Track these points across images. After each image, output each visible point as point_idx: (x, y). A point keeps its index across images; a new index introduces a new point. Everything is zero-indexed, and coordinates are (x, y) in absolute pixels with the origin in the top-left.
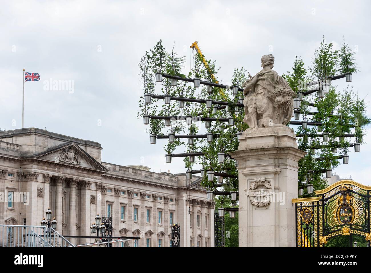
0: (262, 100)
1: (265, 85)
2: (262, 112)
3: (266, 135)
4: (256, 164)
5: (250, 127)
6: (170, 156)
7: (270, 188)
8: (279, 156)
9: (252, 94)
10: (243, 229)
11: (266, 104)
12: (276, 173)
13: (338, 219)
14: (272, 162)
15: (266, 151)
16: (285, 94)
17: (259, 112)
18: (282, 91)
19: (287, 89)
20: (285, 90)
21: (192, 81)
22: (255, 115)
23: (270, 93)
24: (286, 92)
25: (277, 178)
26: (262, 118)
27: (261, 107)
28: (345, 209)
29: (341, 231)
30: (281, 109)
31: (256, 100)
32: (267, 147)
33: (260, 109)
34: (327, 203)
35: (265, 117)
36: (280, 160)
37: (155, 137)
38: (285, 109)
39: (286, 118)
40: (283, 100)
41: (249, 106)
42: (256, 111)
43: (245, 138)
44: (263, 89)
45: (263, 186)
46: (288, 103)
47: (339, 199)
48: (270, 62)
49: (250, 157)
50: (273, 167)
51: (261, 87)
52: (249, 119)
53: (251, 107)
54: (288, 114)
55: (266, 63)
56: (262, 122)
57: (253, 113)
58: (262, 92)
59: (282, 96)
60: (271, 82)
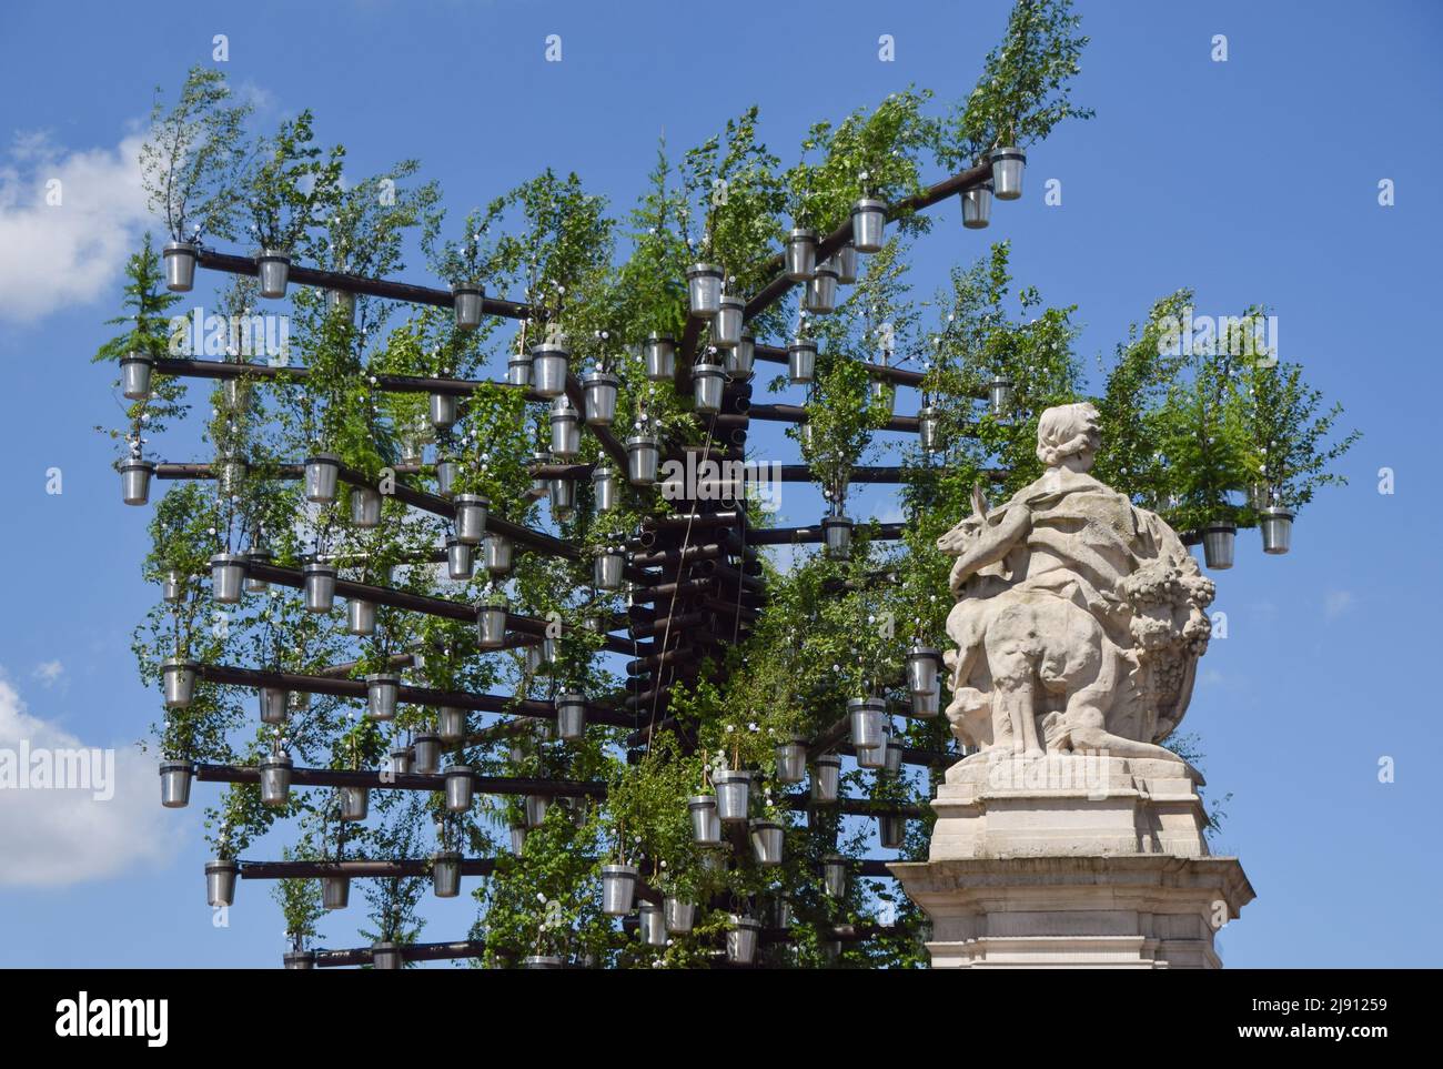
0: (1068, 621)
1: (1081, 547)
2: (1067, 681)
5: (982, 751)
6: (233, 869)
8: (1161, 901)
14: (1126, 925)
15: (1105, 869)
16: (1187, 600)
18: (1171, 584)
19: (1192, 579)
20: (1182, 580)
22: (1026, 689)
23: (1104, 591)
24: (1188, 590)
26: (1063, 710)
27: (1067, 654)
30: (1156, 669)
31: (1035, 617)
32: (1112, 854)
33: (1061, 661)
35: (1083, 705)
37: (189, 771)
38: (1174, 672)
40: (1176, 631)
41: (996, 643)
42: (1036, 674)
43: (969, 801)
44: (1066, 567)
46: (1200, 644)
48: (1087, 440)
49: (1012, 894)
50: (1138, 954)
51: (1051, 561)
52: (986, 710)
53: (1009, 654)
54: (1179, 697)
55: (1072, 442)
56: (1062, 727)
57: (1018, 683)
58: (1066, 584)
59: (1170, 606)
60: (1114, 535)
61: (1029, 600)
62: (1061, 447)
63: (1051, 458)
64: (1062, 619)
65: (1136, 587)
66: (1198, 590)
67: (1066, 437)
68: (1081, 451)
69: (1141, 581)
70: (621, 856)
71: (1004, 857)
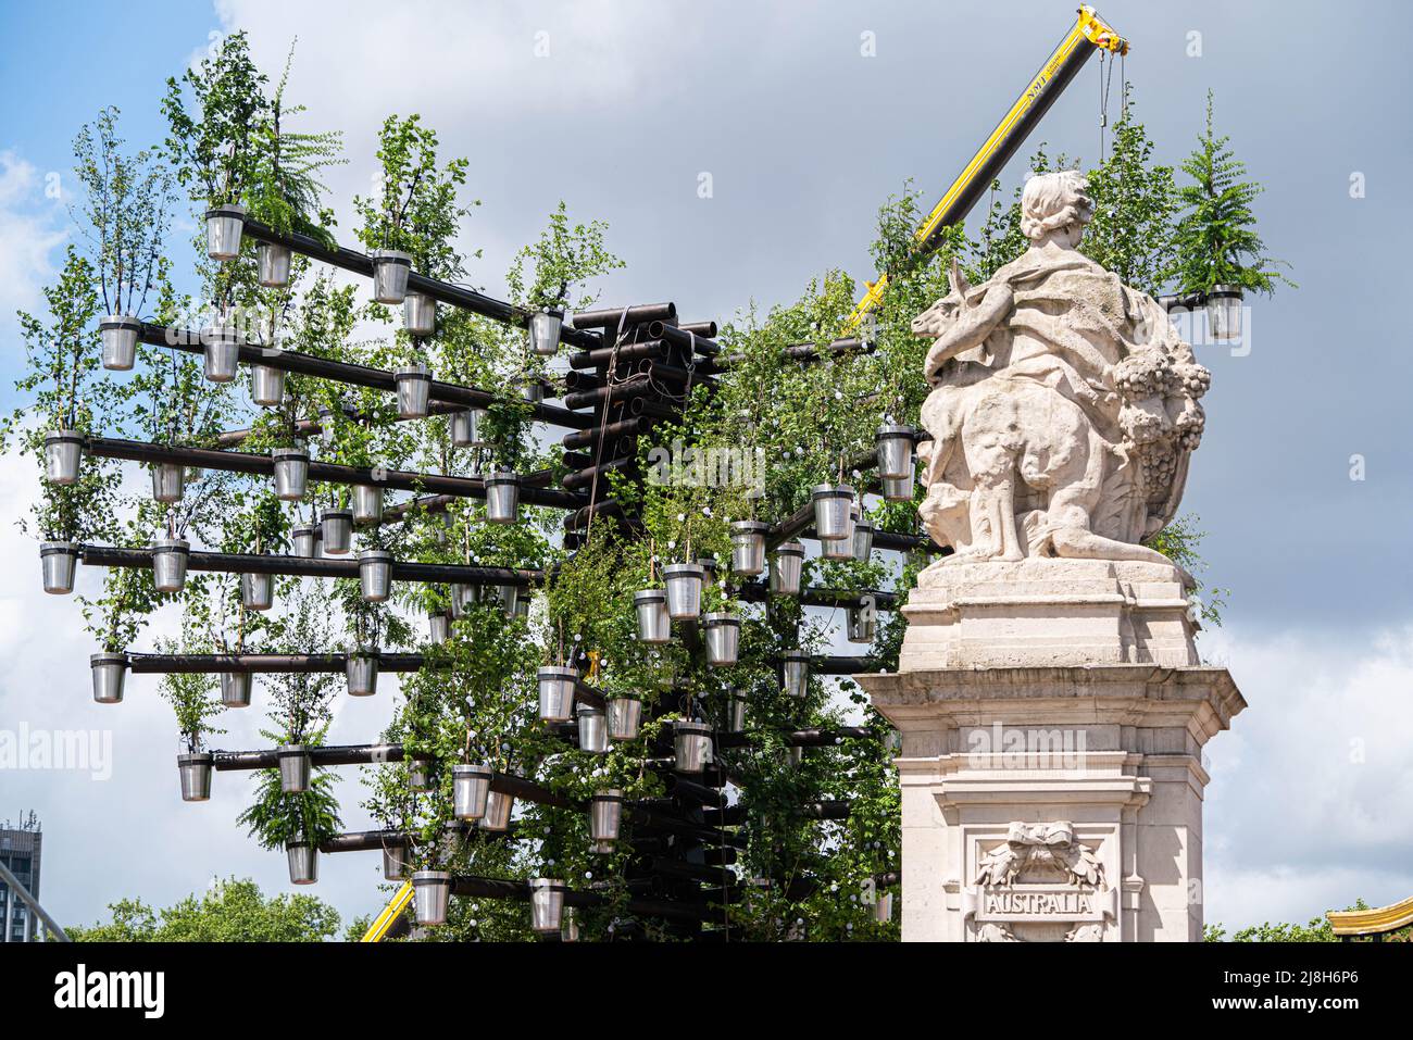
0: (1052, 412)
1: (1067, 331)
2: (1049, 478)
3: (1076, 598)
5: (957, 553)
7: (1098, 882)
8: (1145, 714)
9: (978, 376)
11: (1074, 434)
15: (1088, 681)
16: (1180, 390)
17: (1031, 474)
18: (1164, 372)
19: (1186, 366)
20: (1174, 368)
21: (366, 267)
22: (1006, 486)
23: (1091, 380)
24: (1181, 379)
26: (1045, 508)
27: (1051, 447)
30: (1146, 464)
31: (1016, 408)
32: (1094, 664)
33: (1044, 455)
35: (1066, 503)
36: (1148, 734)
37: (74, 554)
38: (1165, 468)
40: (1167, 425)
41: (974, 435)
42: (1016, 469)
43: (943, 607)
44: (1051, 353)
45: (1055, 869)
46: (1192, 436)
48: (1076, 212)
49: (987, 707)
50: (1119, 771)
51: (1034, 345)
52: (962, 508)
53: (987, 447)
54: (1169, 494)
55: (1057, 216)
56: (1044, 526)
57: (997, 480)
58: (1049, 371)
59: (1161, 396)
60: (1102, 318)
61: (1012, 388)
62: (1046, 220)
63: (1035, 233)
64: (1045, 410)
65: (1125, 376)
66: (1192, 379)
67: (1052, 209)
68: (1069, 225)
69: (1130, 370)
70: (560, 656)
71: (979, 667)
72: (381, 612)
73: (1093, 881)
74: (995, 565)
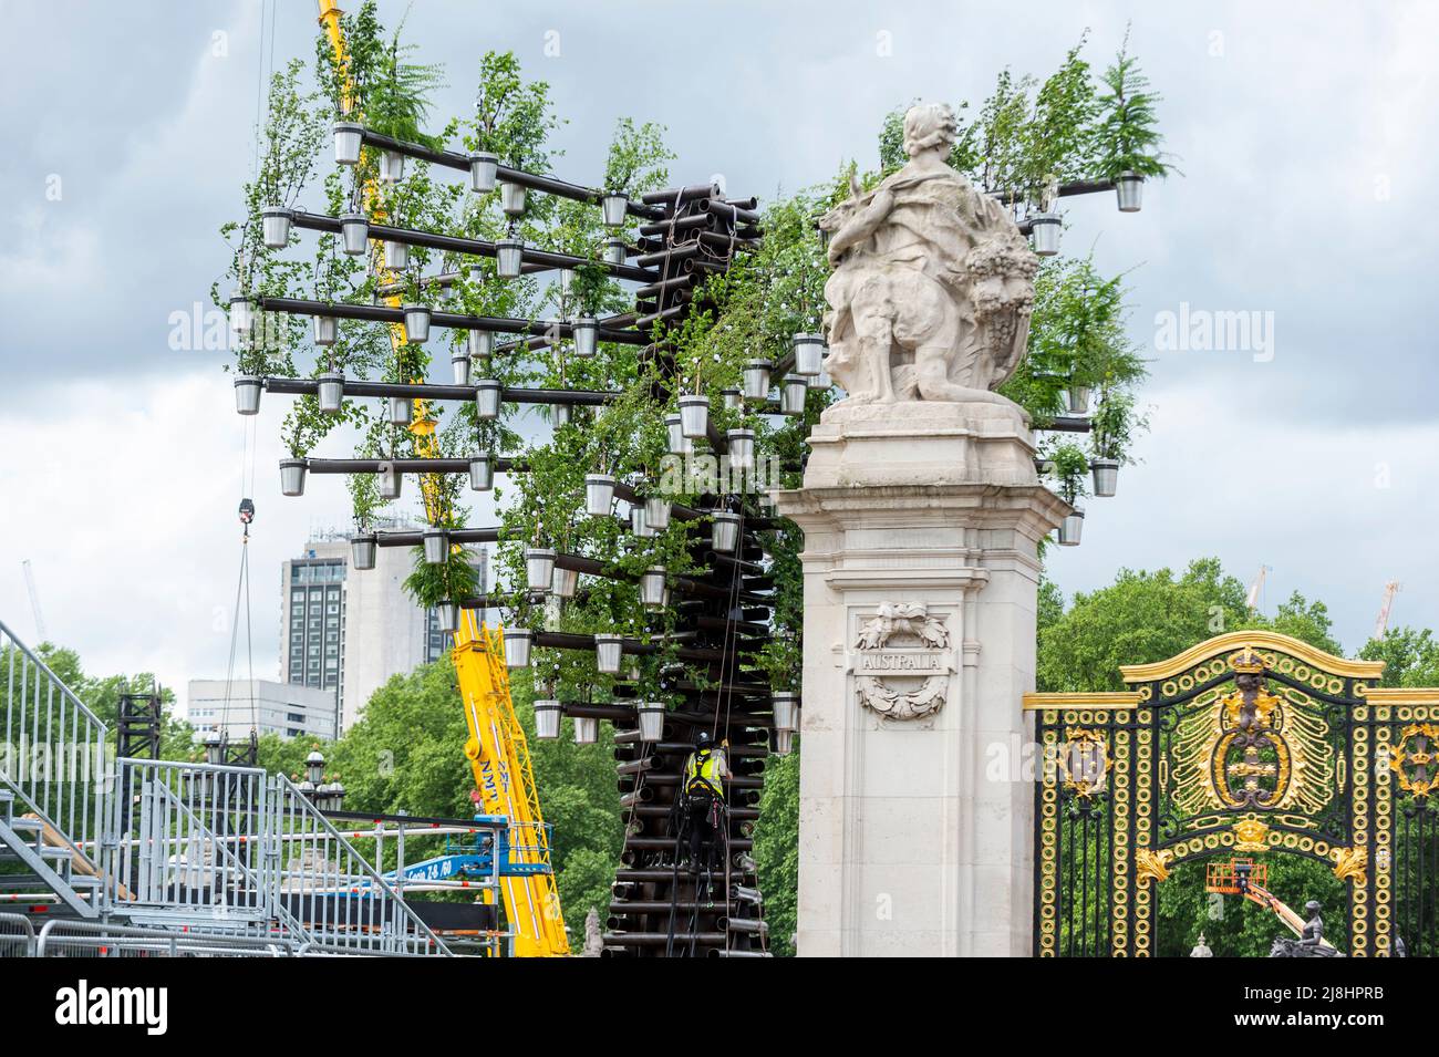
0: (918, 290)
1: (930, 228)
2: (916, 339)
3: (933, 432)
4: (887, 546)
5: (850, 397)
6: (302, 465)
7: (945, 646)
8: (984, 519)
9: (867, 262)
10: (818, 804)
11: (935, 306)
12: (972, 587)
13: (1216, 786)
14: (954, 539)
15: (938, 495)
16: (1015, 272)
17: (903, 337)
18: (1002, 259)
19: (1022, 254)
20: (1012, 255)
21: (465, 165)
22: (884, 346)
23: (948, 264)
24: (1016, 263)
25: (971, 608)
26: (914, 362)
27: (916, 316)
28: (1249, 745)
29: (1227, 834)
30: (990, 328)
31: (891, 286)
32: (942, 483)
33: (909, 323)
34: (1172, 720)
35: (928, 359)
36: (986, 534)
37: (259, 384)
38: (1006, 330)
39: (1006, 368)
40: (1005, 298)
41: (860, 308)
42: (892, 332)
43: (836, 438)
44: (919, 243)
45: (913, 635)
46: (1025, 307)
47: (1225, 706)
48: (943, 135)
49: (864, 515)
50: (963, 562)
51: (908, 238)
52: (854, 362)
53: (870, 317)
54: (1011, 351)
55: (929, 137)
56: (912, 377)
57: (877, 341)
58: (917, 258)
59: (1001, 277)
60: (956, 218)
61: (890, 270)
62: (921, 141)
63: (913, 150)
64: (913, 288)
65: (972, 262)
66: (1024, 263)
67: (925, 133)
68: (938, 144)
69: (977, 257)
70: (603, 467)
71: (858, 485)
72: (497, 427)
73: (941, 644)
74: (875, 407)
